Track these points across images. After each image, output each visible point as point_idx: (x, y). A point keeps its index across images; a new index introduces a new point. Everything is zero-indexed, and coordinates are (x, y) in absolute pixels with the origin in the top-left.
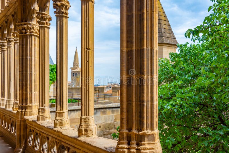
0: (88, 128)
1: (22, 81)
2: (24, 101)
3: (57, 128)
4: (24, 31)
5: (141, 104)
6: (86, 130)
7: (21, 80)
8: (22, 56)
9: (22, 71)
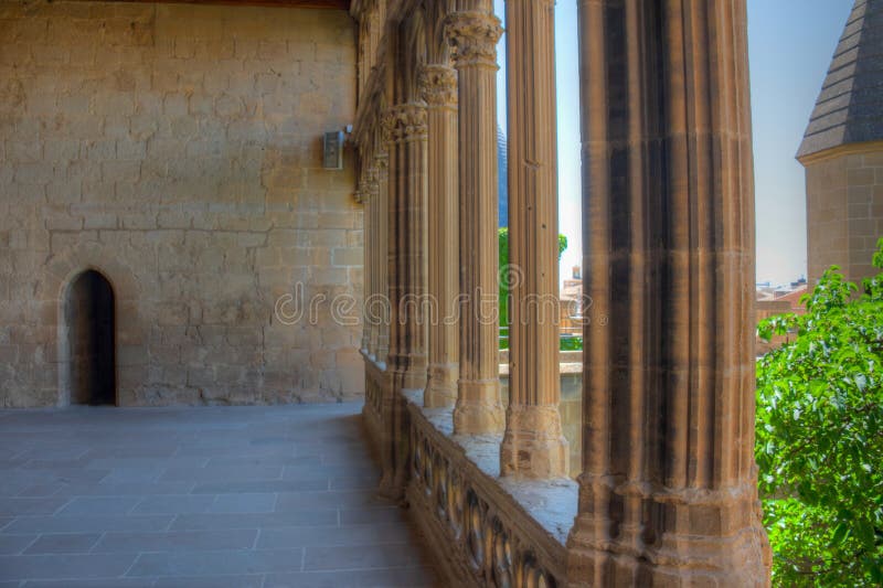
0: (529, 449)
1: (398, 284)
2: (402, 341)
3: (460, 434)
4: (399, 132)
5: (664, 376)
6: (524, 456)
7: (393, 280)
8: (397, 207)
9: (397, 252)
